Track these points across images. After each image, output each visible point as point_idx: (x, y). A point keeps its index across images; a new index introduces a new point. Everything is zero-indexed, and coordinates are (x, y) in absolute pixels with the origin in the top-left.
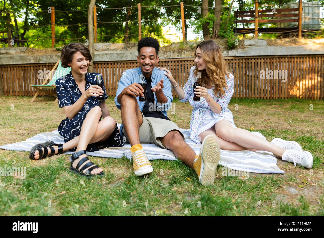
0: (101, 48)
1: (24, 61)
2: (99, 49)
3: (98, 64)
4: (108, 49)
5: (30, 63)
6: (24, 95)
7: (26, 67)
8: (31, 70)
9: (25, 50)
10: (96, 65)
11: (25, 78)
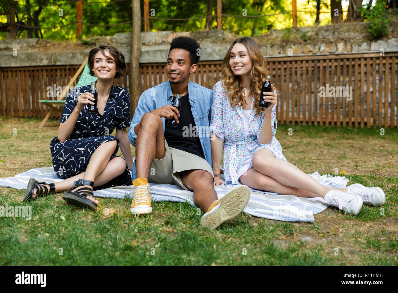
0: (153, 41)
1: (32, 61)
2: (150, 42)
3: (147, 67)
4: (164, 42)
5: (41, 64)
6: (32, 117)
7: (35, 71)
8: (43, 76)
9: (34, 44)
10: (145, 68)
11: (35, 89)
